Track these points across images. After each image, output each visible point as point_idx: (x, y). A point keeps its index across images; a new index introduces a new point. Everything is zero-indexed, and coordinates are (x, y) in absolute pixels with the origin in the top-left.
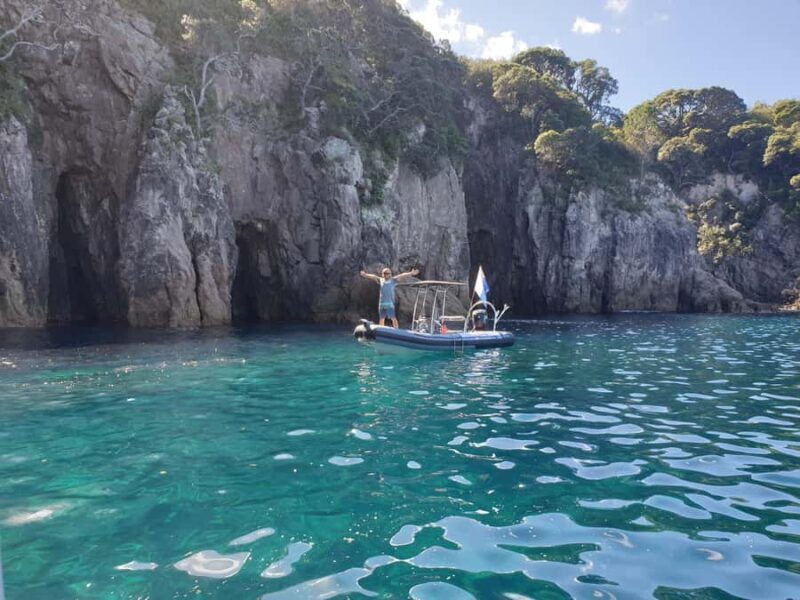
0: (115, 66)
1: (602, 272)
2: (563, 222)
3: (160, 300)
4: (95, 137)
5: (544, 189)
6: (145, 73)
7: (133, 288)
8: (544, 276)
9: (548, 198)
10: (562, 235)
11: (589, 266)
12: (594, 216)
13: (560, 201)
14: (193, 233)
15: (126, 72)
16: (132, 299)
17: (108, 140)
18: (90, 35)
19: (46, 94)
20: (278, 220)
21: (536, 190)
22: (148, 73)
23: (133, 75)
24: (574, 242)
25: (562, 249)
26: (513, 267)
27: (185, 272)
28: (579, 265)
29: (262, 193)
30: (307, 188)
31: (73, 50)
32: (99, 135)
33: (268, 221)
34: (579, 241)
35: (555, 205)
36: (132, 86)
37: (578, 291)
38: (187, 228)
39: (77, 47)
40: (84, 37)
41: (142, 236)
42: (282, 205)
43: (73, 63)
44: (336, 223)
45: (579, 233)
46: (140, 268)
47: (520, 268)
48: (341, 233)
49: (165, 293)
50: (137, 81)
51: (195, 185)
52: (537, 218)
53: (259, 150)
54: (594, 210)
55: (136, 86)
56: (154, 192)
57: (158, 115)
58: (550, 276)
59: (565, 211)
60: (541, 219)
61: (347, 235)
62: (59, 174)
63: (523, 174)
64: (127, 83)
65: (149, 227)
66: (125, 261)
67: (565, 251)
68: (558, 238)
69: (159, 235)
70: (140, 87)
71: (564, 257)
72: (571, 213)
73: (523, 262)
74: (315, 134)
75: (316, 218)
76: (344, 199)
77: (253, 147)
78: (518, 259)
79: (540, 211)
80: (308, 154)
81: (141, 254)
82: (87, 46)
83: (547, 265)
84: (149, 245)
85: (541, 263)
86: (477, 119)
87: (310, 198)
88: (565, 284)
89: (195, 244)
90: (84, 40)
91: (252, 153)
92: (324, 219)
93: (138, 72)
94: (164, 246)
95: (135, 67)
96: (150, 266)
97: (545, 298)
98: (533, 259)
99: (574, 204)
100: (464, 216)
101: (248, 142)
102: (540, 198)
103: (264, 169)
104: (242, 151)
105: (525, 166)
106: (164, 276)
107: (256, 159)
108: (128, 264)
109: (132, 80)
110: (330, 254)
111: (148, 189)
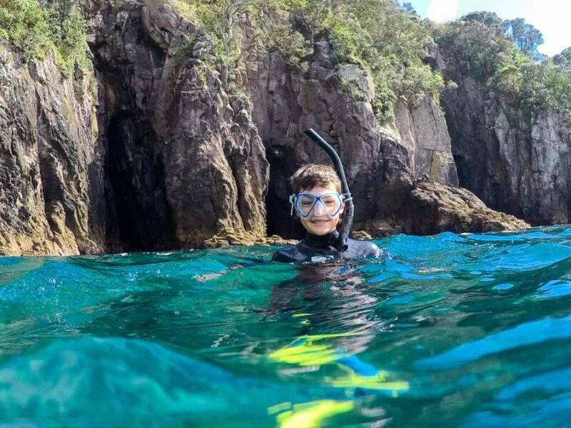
0: (153, 26)
1: (565, 183)
2: (529, 141)
3: (206, 213)
4: (138, 84)
5: (508, 116)
6: (177, 27)
7: (181, 203)
8: (518, 190)
9: (513, 123)
10: (530, 153)
11: (555, 178)
12: (554, 136)
13: (523, 125)
14: (231, 150)
15: (162, 29)
16: (180, 214)
17: (148, 86)
18: (136, 5)
19: (102, 54)
20: (296, 144)
21: (502, 117)
22: (180, 27)
23: (168, 31)
24: (541, 158)
25: (531, 164)
26: (489, 184)
27: (229, 184)
28: (546, 178)
29: (279, 121)
30: (323, 111)
31: (123, 18)
32: (141, 83)
33: (284, 146)
34: (545, 157)
35: (519, 129)
36: (167, 40)
37: (549, 200)
38: (227, 145)
39: (126, 16)
40: (132, 7)
41: (186, 153)
42: (298, 130)
43: (123, 28)
44: (356, 139)
45: (544, 149)
46: (185, 183)
47: (495, 184)
48: (361, 147)
49: (211, 205)
50: (171, 35)
51: (229, 106)
52: (506, 140)
53: (273, 84)
54: (553, 130)
55: (170, 39)
56: (196, 111)
57: (195, 48)
58: (524, 189)
59: (530, 132)
60: (510, 140)
61: (367, 148)
62: (109, 118)
63: (487, 105)
64: (163, 38)
65: (193, 144)
66: (172, 180)
67: (534, 167)
68: (526, 155)
69: (203, 151)
70: (174, 39)
71: (534, 172)
72: (535, 134)
73: (497, 179)
74: (326, 63)
75: (333, 137)
76: (362, 116)
77: (268, 83)
78: (492, 177)
79: (507, 134)
80: (321, 81)
81: (187, 171)
82: (133, 14)
83: (519, 181)
84: (193, 160)
85: (514, 180)
86: (439, 65)
87: (326, 119)
88: (537, 195)
89: (235, 159)
90: (131, 10)
91: (267, 88)
92: (342, 136)
93: (172, 27)
94: (207, 160)
95: (170, 25)
96: (195, 181)
97: (521, 209)
98: (507, 177)
99: (536, 126)
100: (448, 139)
101: (264, 79)
102: (506, 123)
103: (279, 101)
104: (259, 87)
105: (489, 98)
106: (209, 189)
107: (272, 93)
108: (175, 182)
109: (167, 35)
110: (352, 168)
111: (190, 110)
